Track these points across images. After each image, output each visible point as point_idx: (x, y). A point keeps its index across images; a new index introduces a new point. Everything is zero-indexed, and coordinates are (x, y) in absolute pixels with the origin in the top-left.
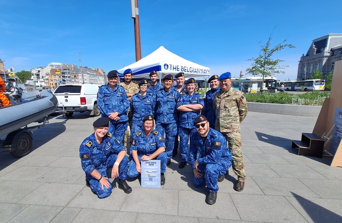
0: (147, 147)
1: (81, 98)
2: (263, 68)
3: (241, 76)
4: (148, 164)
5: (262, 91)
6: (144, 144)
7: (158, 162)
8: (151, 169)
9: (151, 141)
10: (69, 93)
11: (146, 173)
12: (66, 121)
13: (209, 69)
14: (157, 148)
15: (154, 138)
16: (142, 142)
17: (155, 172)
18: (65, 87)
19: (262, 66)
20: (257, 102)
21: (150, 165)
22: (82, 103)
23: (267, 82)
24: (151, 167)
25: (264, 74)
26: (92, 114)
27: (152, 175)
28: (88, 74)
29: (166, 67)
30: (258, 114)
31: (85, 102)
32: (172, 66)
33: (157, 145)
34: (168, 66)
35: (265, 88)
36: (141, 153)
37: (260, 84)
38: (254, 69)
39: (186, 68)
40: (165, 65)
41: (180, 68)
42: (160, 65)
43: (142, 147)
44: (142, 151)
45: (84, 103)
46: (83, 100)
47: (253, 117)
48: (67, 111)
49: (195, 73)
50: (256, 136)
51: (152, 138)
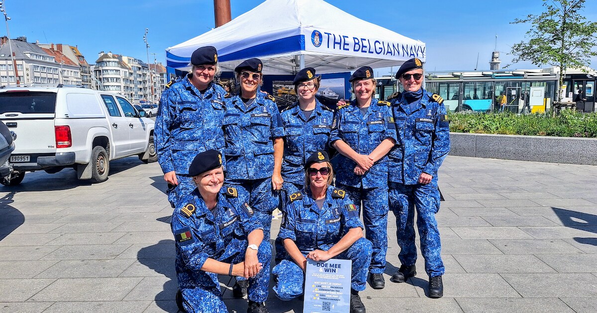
0: (320, 227)
1: (57, 129)
2: (559, 44)
3: (493, 65)
4: (321, 269)
5: (559, 106)
6: (312, 221)
7: (347, 264)
8: (330, 281)
9: (329, 213)
10: (20, 115)
11: (317, 290)
12: (11, 196)
13: (422, 44)
14: (344, 229)
15: (334, 206)
16: (308, 216)
17: (337, 289)
18: (7, 98)
19: (557, 38)
20: (548, 135)
21: (327, 270)
22: (60, 143)
23: (572, 80)
24: (329, 276)
25: (564, 59)
26: (87, 174)
27: (330, 295)
28: (29, 61)
29: (317, 39)
30: (553, 166)
31: (70, 139)
32: (332, 37)
33: (342, 222)
34: (320, 36)
35: (566, 99)
36: (306, 242)
37: (551, 89)
38: (535, 47)
39: (366, 43)
40: (314, 34)
41: (350, 40)
42: (302, 33)
43: (306, 228)
44: (307, 238)
45: (66, 143)
46: (63, 134)
47: (541, 174)
48: (15, 168)
49: (388, 57)
50: (555, 218)
51: (330, 205)
